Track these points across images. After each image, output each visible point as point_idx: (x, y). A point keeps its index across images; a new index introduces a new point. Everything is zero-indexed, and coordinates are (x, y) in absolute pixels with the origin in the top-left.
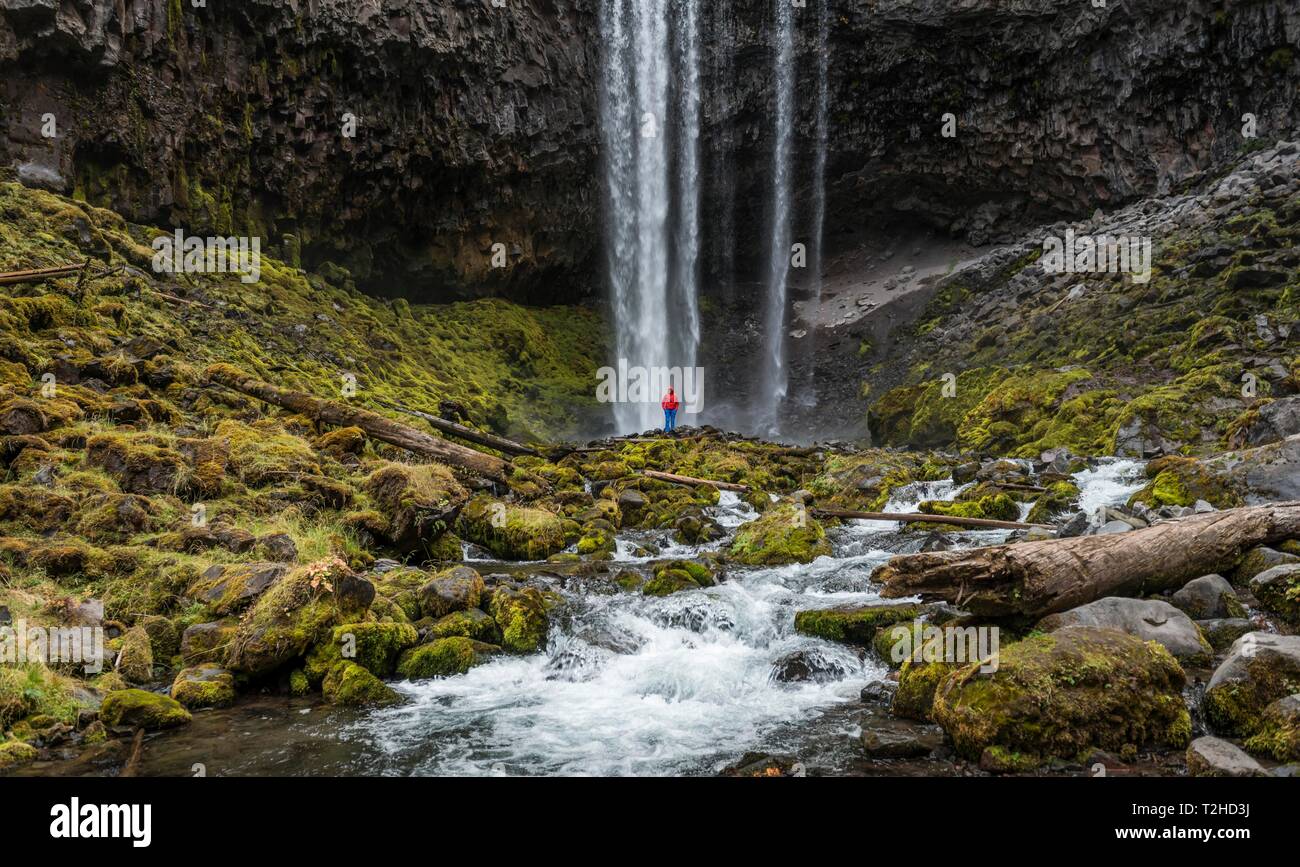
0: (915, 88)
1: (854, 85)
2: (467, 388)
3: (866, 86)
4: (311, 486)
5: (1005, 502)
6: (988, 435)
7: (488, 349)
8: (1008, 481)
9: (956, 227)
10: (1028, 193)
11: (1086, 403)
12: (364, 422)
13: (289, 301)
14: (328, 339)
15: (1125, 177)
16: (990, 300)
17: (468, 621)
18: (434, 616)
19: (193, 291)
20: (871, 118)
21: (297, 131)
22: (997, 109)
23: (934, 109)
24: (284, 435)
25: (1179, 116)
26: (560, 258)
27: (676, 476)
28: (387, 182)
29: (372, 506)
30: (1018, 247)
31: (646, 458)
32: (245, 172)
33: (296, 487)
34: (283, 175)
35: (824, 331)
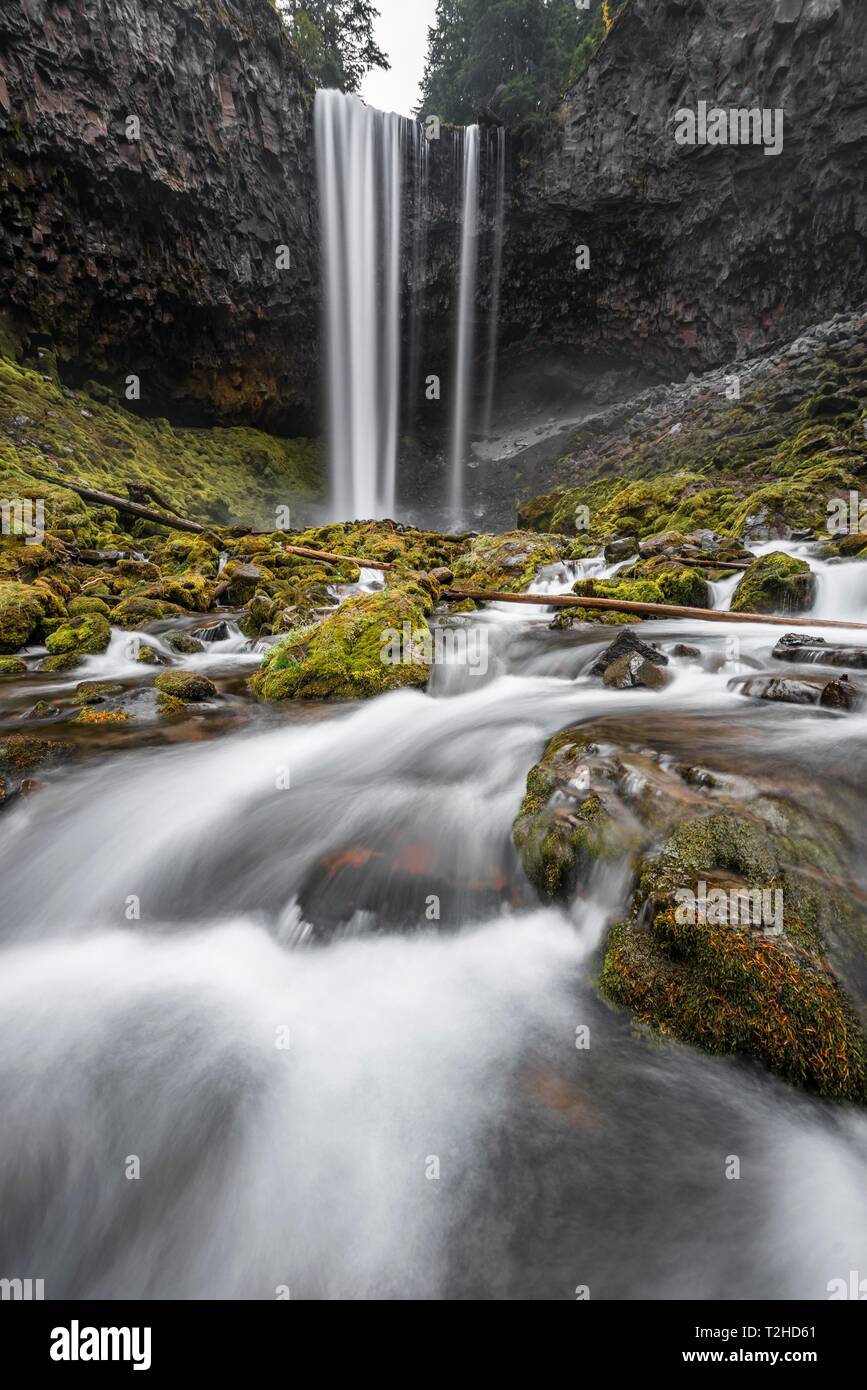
0: (566, 269)
1: (522, 264)
3: (531, 265)
5: (695, 582)
6: (616, 528)
7: (238, 464)
8: (686, 555)
9: (587, 390)
10: (641, 361)
11: (704, 500)
15: (711, 347)
16: (610, 438)
20: (533, 294)
21: (37, 248)
22: (627, 289)
23: (580, 288)
25: (761, 296)
26: (300, 399)
27: (325, 554)
28: (139, 314)
30: (631, 403)
34: (29, 290)
35: (490, 464)
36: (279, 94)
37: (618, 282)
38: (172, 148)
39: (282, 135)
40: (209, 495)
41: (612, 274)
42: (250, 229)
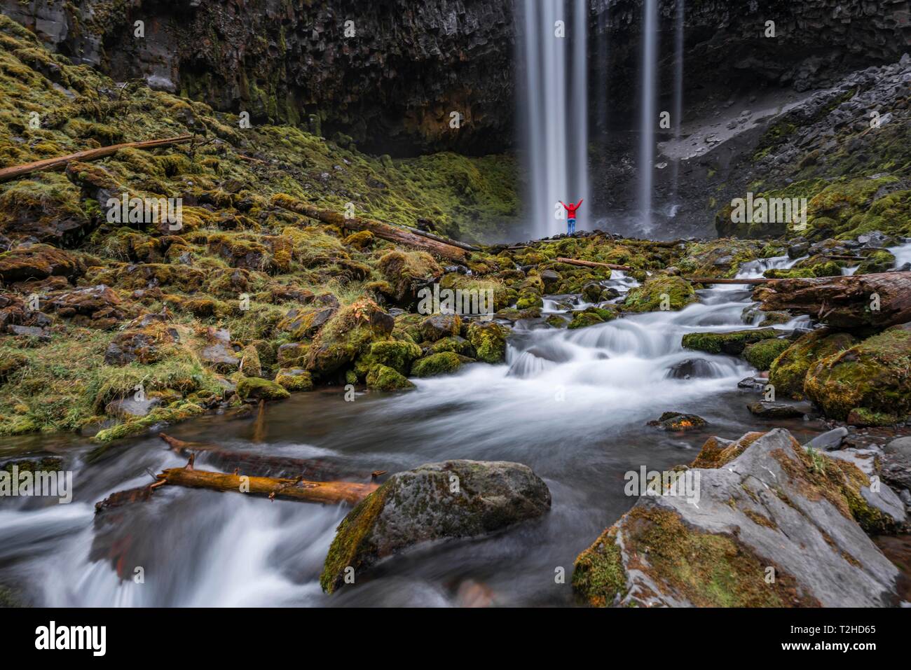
2: (433, 211)
4: (344, 266)
5: (833, 268)
6: (812, 228)
7: (444, 187)
8: (834, 253)
9: (784, 78)
10: (845, 46)
11: (894, 200)
12: (372, 228)
13: (316, 158)
14: (342, 182)
16: (812, 131)
17: (454, 343)
18: (431, 341)
19: (257, 153)
21: (314, 43)
24: (324, 236)
26: (490, 121)
27: (579, 261)
28: (373, 75)
29: (383, 278)
30: (836, 90)
31: (556, 251)
32: (283, 73)
33: (335, 267)
34: (307, 74)
35: (682, 163)
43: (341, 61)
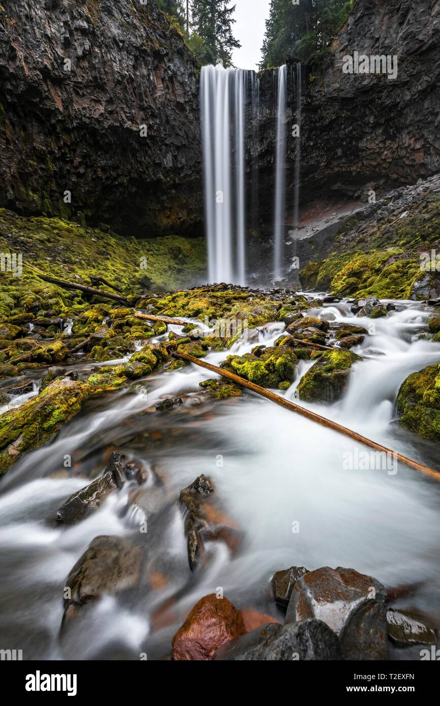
0: (340, 131)
1: (314, 133)
3: (318, 132)
6: (345, 285)
7: (166, 254)
9: (356, 195)
10: (388, 175)
11: (398, 267)
14: (74, 252)
15: (434, 161)
16: (366, 223)
20: (321, 147)
21: (76, 168)
23: (348, 140)
28: (121, 189)
30: (382, 200)
32: (53, 185)
35: (298, 241)
36: (183, 74)
37: (371, 133)
38: (133, 111)
39: (185, 93)
40: (140, 275)
41: (367, 128)
42: (171, 141)
43: (97, 180)
